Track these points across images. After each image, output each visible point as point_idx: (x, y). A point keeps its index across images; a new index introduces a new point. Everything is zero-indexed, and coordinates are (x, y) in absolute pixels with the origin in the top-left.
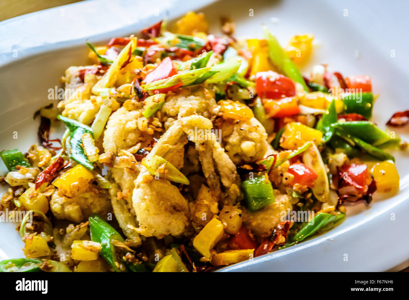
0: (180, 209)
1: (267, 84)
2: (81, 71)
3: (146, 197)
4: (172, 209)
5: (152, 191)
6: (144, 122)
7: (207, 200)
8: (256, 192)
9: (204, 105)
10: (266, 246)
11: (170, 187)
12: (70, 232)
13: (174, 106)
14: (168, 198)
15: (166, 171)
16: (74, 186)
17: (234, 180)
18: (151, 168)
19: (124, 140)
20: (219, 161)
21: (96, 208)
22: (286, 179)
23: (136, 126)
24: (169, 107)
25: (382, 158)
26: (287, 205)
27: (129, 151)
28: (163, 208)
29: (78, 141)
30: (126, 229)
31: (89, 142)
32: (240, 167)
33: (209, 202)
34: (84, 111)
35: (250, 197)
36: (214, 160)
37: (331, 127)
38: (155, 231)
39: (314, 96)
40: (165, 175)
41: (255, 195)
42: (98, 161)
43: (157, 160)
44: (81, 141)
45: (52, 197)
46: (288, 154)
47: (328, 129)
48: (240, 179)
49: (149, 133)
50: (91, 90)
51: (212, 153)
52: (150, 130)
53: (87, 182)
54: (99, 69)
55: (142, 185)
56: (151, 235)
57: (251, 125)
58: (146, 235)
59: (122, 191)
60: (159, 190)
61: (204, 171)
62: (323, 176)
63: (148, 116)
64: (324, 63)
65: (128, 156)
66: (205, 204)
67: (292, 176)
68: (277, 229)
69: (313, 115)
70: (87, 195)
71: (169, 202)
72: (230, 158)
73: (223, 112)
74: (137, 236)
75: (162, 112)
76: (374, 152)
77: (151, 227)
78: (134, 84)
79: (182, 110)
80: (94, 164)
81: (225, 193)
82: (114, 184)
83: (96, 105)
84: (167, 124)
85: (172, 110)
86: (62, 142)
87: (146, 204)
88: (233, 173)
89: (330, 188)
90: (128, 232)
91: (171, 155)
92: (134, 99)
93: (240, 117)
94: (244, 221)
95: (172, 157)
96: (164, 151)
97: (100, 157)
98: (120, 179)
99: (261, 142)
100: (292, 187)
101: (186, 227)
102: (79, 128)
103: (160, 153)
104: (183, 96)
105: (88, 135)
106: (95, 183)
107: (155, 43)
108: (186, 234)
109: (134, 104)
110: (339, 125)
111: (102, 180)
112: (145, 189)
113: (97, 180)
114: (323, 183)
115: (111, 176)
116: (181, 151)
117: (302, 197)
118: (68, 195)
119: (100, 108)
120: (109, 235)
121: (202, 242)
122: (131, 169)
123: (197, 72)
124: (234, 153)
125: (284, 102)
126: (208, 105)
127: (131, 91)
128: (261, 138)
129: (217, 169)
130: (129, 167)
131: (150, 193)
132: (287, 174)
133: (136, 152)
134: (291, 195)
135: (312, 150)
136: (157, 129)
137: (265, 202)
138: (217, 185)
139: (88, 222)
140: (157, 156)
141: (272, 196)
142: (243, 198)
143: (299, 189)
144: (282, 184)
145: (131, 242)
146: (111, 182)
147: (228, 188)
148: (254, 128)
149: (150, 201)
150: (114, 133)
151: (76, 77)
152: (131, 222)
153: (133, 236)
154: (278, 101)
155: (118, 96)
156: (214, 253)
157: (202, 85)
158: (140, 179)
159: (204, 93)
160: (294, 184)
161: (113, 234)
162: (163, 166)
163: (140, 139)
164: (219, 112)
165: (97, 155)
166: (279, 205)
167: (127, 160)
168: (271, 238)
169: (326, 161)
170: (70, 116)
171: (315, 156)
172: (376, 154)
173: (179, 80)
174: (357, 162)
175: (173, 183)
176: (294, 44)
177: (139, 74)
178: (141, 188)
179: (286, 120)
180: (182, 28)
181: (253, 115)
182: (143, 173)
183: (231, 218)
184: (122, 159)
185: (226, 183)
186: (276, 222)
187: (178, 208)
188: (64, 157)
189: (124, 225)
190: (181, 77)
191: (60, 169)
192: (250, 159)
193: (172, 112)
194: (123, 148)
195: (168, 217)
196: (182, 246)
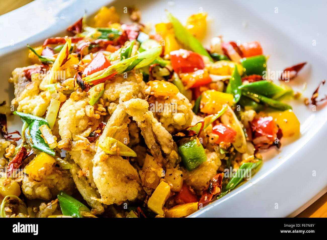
0: (133, 178)
1: (181, 61)
2: (26, 71)
3: (105, 173)
4: (127, 179)
5: (109, 167)
6: (91, 110)
7: (154, 168)
8: (192, 154)
9: (138, 88)
10: (206, 197)
11: (123, 162)
12: (43, 210)
13: (114, 93)
14: (122, 170)
15: (118, 149)
16: (41, 171)
17: (172, 147)
18: (105, 148)
19: (77, 127)
20: (158, 133)
21: (61, 186)
22: (212, 139)
23: (84, 114)
24: (110, 93)
25: (283, 109)
26: (217, 161)
27: (82, 136)
28: (120, 180)
29: (37, 132)
30: (89, 201)
31: (48, 132)
32: (175, 135)
33: (156, 169)
34: (36, 106)
35: (187, 159)
36: (154, 134)
37: (238, 90)
38: (116, 199)
39: (219, 65)
40: (118, 152)
41: (191, 157)
42: (57, 147)
43: (110, 141)
44: (40, 131)
45: (22, 182)
46: (210, 118)
47: (236, 91)
48: (176, 145)
49: (97, 118)
50: (38, 87)
51: (152, 127)
52: (97, 116)
53: (51, 166)
54: (42, 68)
55: (100, 163)
56: (112, 203)
57: (178, 99)
58: (108, 204)
59: (82, 170)
60: (114, 165)
61: (147, 143)
62: (240, 132)
63: (93, 104)
64: (220, 35)
65: (83, 140)
66: (152, 171)
67: (217, 136)
68: (213, 182)
69: (221, 81)
70: (53, 177)
71: (124, 173)
72: (166, 129)
73: (153, 91)
74: (100, 206)
75: (104, 98)
76: (275, 105)
77: (111, 197)
78: (76, 77)
79: (122, 96)
80: (55, 150)
81: (166, 159)
82: (74, 165)
83: (46, 100)
84: (110, 108)
85: (112, 96)
86: (22, 133)
87: (106, 178)
88: (170, 141)
89: (247, 141)
90: (92, 203)
91: (118, 134)
92: (78, 91)
93: (169, 94)
94: (184, 179)
95: (120, 136)
96: (113, 132)
97: (59, 143)
98: (78, 160)
99: (188, 112)
100: (218, 145)
101: (139, 192)
102: (35, 121)
103: (110, 135)
104: (118, 83)
105: (45, 126)
106: (57, 165)
107: (81, 39)
108: (139, 198)
109: (79, 95)
110: (245, 87)
111: (63, 163)
112: (103, 166)
113: (59, 163)
114: (241, 137)
115: (70, 158)
116: (126, 129)
117: (227, 152)
118: (37, 179)
119: (50, 102)
120: (77, 208)
121: (155, 203)
122: (86, 150)
123: (128, 61)
124: (168, 124)
125: (198, 75)
126: (140, 87)
127: (74, 84)
128: (188, 108)
129: (158, 140)
130: (85, 148)
131: (108, 169)
132: (212, 135)
133: (88, 135)
134: (219, 152)
135: (228, 111)
136: (102, 114)
137: (200, 161)
138: (159, 154)
139: (57, 199)
140: (108, 138)
141: (204, 155)
142: (180, 160)
143: (224, 146)
144: (209, 144)
145: (96, 211)
146: (70, 163)
147: (169, 154)
148: (181, 101)
149: (109, 176)
150: (67, 122)
151: (23, 76)
152: (93, 194)
153: (97, 206)
154: (193, 74)
155: (64, 89)
156: (166, 210)
157: (132, 71)
158: (97, 158)
159: (135, 78)
160: (220, 143)
161: (80, 207)
162: (115, 145)
163: (90, 123)
164: (151, 92)
165: (56, 142)
166: (211, 162)
167: (83, 143)
168: (209, 190)
169: (239, 119)
170: (24, 111)
171: (231, 116)
172: (277, 106)
173: (114, 70)
174: (264, 115)
175: (124, 157)
176: (192, 23)
177: (78, 68)
178: (100, 166)
179: (202, 89)
180: (99, 22)
181: (179, 90)
182: (99, 153)
183: (174, 179)
184: (78, 143)
185: (166, 150)
186: (210, 176)
187: (131, 178)
188: (25, 147)
189: (87, 197)
190: (115, 67)
191: (25, 157)
192: (181, 127)
193: (113, 97)
194: (77, 134)
195: (124, 187)
196: (139, 208)
